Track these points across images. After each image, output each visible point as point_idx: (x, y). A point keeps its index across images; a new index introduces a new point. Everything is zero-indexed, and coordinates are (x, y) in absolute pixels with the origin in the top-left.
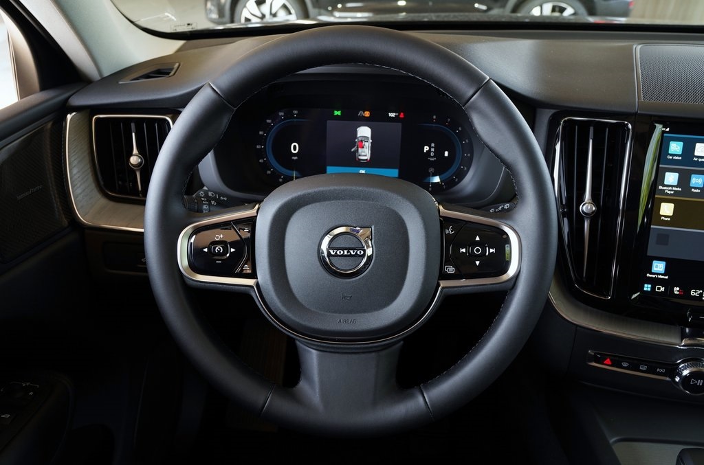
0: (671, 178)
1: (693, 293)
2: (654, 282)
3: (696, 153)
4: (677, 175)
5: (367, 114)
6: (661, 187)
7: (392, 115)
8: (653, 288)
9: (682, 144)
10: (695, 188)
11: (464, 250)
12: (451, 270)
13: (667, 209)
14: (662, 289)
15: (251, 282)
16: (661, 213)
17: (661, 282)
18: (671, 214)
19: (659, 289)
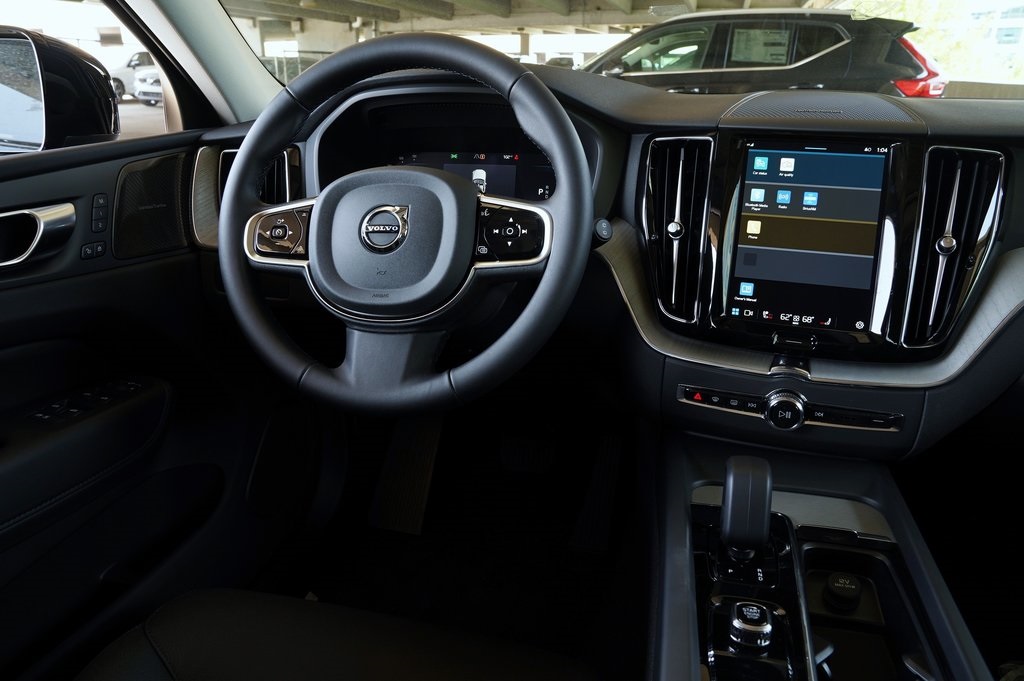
0: (758, 195)
1: (783, 317)
2: (743, 305)
3: (782, 169)
4: (763, 191)
5: (483, 157)
6: (747, 204)
7: (507, 157)
8: (741, 312)
9: (766, 159)
10: (782, 205)
11: (497, 231)
12: (484, 250)
13: (754, 227)
14: (751, 313)
15: (304, 263)
16: (748, 231)
17: (749, 305)
18: (758, 232)
19: (747, 313)
